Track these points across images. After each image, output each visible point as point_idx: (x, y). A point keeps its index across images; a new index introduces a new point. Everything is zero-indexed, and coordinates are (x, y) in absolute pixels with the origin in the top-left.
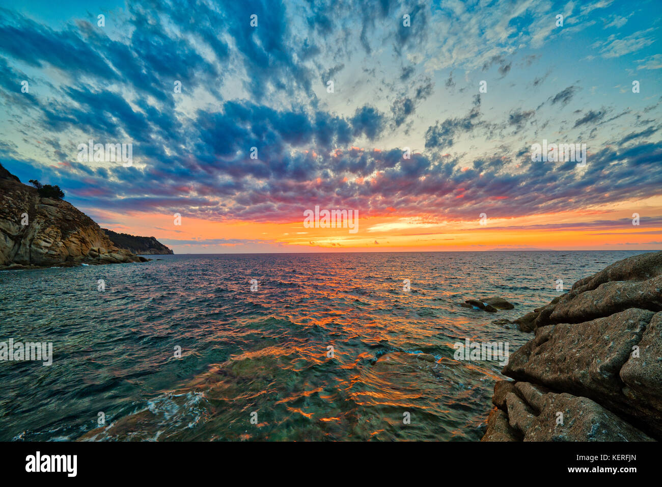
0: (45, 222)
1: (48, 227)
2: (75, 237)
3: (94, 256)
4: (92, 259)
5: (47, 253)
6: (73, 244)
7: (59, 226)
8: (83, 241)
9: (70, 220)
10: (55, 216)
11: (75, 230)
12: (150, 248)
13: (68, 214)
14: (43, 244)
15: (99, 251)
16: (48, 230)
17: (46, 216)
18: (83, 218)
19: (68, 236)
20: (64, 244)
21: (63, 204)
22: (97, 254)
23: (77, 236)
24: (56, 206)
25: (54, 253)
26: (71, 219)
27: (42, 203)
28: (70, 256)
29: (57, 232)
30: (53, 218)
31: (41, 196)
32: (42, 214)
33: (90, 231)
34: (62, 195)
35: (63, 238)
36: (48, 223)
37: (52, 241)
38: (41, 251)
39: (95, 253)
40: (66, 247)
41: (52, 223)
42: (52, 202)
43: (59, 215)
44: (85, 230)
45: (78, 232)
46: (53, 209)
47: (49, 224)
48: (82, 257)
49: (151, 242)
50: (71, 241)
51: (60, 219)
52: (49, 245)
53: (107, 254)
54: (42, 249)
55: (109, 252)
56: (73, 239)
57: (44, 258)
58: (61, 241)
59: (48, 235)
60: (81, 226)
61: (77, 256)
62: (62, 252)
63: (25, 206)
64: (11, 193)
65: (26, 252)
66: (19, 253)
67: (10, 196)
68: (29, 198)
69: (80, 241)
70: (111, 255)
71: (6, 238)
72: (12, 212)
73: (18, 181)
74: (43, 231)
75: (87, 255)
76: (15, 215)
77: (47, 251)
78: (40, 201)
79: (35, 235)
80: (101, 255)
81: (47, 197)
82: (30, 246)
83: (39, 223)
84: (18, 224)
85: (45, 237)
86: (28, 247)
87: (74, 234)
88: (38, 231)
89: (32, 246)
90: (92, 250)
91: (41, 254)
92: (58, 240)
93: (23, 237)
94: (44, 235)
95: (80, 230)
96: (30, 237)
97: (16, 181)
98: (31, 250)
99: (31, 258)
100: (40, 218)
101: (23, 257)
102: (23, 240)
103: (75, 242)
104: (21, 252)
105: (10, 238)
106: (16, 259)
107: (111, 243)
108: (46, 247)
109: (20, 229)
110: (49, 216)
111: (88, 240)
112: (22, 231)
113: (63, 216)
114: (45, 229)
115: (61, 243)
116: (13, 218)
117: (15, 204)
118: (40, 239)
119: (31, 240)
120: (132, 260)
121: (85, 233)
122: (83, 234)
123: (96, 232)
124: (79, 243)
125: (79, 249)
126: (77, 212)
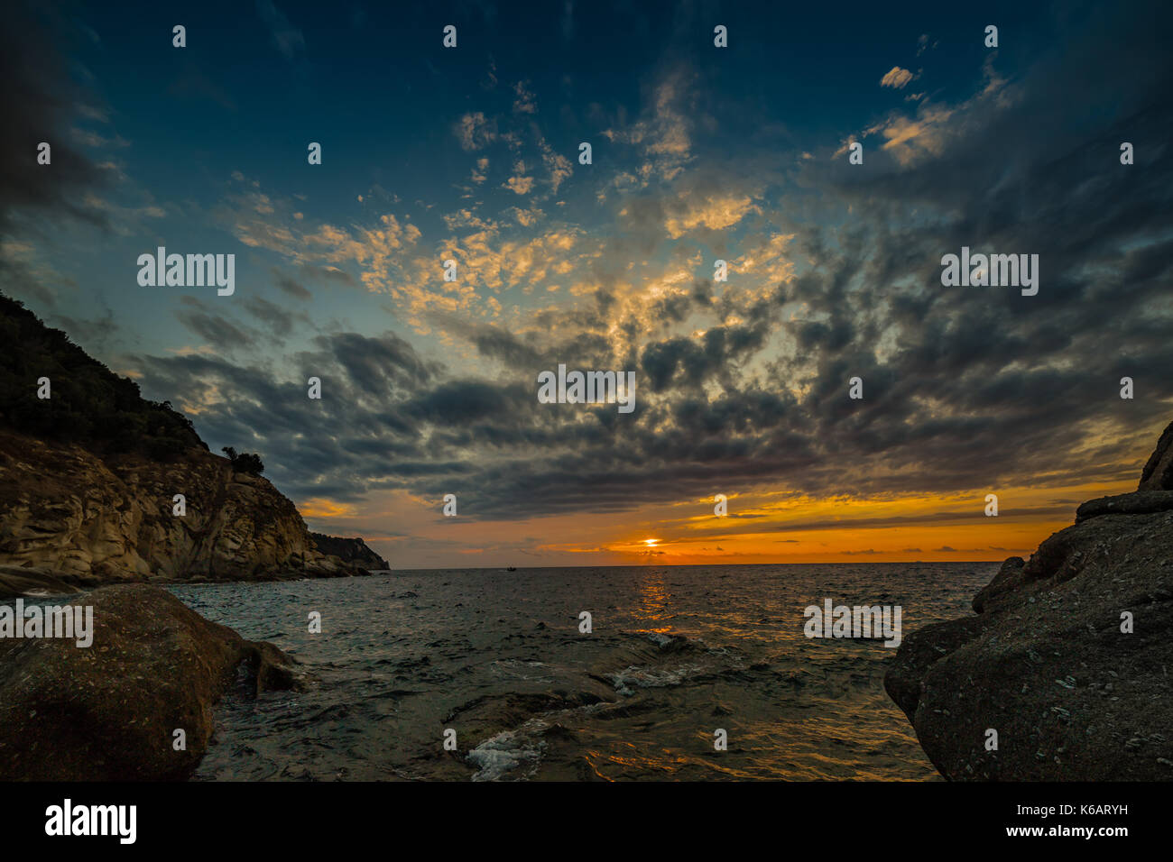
0: (236, 511)
1: (239, 518)
2: (272, 535)
3: (295, 565)
4: (293, 569)
5: (233, 560)
6: (268, 546)
7: (253, 515)
8: (279, 541)
9: (267, 507)
10: (250, 501)
11: (273, 522)
12: (353, 558)
13: (266, 498)
14: (231, 545)
15: (303, 557)
16: (240, 522)
17: (238, 501)
18: (284, 503)
19: (262, 532)
20: (256, 545)
21: (260, 483)
22: (301, 561)
23: (274, 533)
24: (252, 484)
25: (242, 560)
26: (269, 504)
27: (236, 481)
28: (260, 564)
29: (249, 526)
30: (246, 503)
31: (236, 471)
32: (233, 497)
33: (290, 524)
34: (261, 468)
35: (255, 536)
36: (241, 511)
37: (241, 540)
38: (226, 556)
39: (297, 559)
40: (259, 551)
41: (246, 513)
42: (248, 478)
43: (255, 499)
44: (284, 522)
45: (276, 526)
46: (249, 489)
47: (242, 514)
48: (276, 567)
49: (356, 546)
50: (263, 540)
51: (256, 505)
52: (236, 547)
53: (314, 563)
54: (227, 552)
55: (316, 559)
56: (268, 538)
57: (228, 568)
58: (252, 541)
59: (238, 530)
60: (281, 517)
61: (269, 565)
62: (251, 559)
63: (213, 486)
64: (199, 468)
65: (206, 558)
66: (198, 559)
67: (198, 472)
68: (219, 474)
69: (277, 541)
70: (319, 564)
71: (185, 536)
72: (199, 495)
73: (208, 450)
74: (232, 525)
75: (285, 563)
76: (202, 500)
77: (233, 556)
78: (233, 478)
79: (222, 530)
80: (306, 563)
81: (242, 472)
82: (213, 549)
83: (228, 512)
84: (203, 515)
85: (233, 534)
86: (210, 550)
87: (271, 529)
88: (225, 524)
89: (216, 548)
90: (295, 555)
91: (226, 561)
92: (249, 538)
93: (206, 533)
94: (233, 531)
95: (279, 522)
96: (214, 534)
97: (205, 451)
98: (212, 556)
99: (211, 568)
100: (230, 504)
101: (201, 566)
102: (205, 539)
103: (271, 542)
104: (201, 558)
105: (190, 535)
106: (192, 570)
107: (315, 545)
108: (233, 551)
109: (203, 521)
110: (242, 501)
111: (286, 538)
112: (206, 525)
113: (260, 501)
114: (234, 521)
115: (252, 544)
116: (198, 505)
117: (203, 483)
118: (228, 537)
119: (216, 539)
120: (347, 573)
121: (284, 527)
122: (281, 529)
123: (297, 526)
124: (275, 544)
125: (274, 553)
126: (277, 494)
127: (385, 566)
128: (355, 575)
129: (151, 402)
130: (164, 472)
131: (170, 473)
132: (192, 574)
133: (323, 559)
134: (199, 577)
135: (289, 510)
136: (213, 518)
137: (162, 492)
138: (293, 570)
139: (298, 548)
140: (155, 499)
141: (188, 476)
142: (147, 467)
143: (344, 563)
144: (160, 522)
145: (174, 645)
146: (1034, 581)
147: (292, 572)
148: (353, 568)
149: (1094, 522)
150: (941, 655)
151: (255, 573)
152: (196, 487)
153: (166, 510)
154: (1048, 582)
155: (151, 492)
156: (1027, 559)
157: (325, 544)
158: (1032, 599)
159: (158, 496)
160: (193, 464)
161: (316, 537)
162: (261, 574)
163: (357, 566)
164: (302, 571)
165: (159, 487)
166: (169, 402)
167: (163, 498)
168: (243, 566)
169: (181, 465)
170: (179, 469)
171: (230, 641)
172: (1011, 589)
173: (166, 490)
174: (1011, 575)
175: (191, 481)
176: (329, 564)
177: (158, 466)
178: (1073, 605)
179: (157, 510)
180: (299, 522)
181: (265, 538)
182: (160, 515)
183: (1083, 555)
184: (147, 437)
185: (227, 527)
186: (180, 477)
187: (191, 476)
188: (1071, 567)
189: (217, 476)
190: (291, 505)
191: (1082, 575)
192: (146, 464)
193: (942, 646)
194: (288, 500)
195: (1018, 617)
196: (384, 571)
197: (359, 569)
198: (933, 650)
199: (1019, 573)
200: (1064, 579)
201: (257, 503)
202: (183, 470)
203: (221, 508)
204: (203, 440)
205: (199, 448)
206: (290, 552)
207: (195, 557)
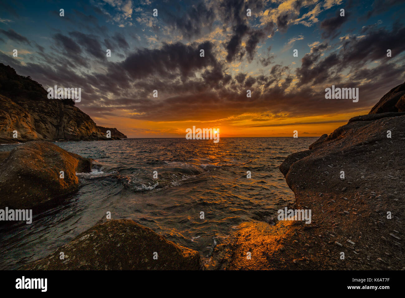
0: (68, 118)
1: (70, 120)
3: (95, 136)
4: (94, 137)
7: (75, 120)
8: (87, 128)
9: (80, 117)
10: (72, 115)
11: (83, 122)
12: (114, 134)
13: (78, 114)
14: (70, 129)
16: (71, 122)
17: (68, 115)
19: (80, 125)
21: (75, 109)
22: (96, 135)
24: (72, 109)
25: (75, 134)
26: (80, 116)
27: (66, 108)
28: (83, 136)
29: (75, 123)
30: (72, 116)
31: (64, 104)
32: (66, 113)
33: (90, 123)
34: (74, 103)
35: (78, 127)
36: (70, 119)
37: (73, 128)
40: (81, 132)
41: (72, 119)
42: (70, 107)
43: (74, 114)
45: (85, 124)
46: (71, 111)
48: (88, 137)
49: (114, 131)
50: (81, 128)
51: (75, 116)
53: (101, 136)
54: (69, 132)
56: (83, 127)
57: (71, 137)
59: (71, 125)
60: (85, 121)
61: (85, 136)
62: (78, 134)
63: (57, 109)
65: (62, 133)
67: (50, 104)
69: (86, 128)
70: (103, 136)
71: (52, 126)
72: (53, 113)
75: (91, 136)
76: (55, 114)
77: (72, 133)
78: (64, 107)
79: (65, 125)
80: (98, 135)
81: (67, 105)
82: (64, 131)
83: (66, 118)
84: (56, 119)
85: (70, 126)
87: (83, 124)
88: (66, 123)
90: (93, 133)
91: (70, 135)
92: (76, 128)
93: (60, 126)
94: (69, 125)
96: (63, 126)
98: (64, 133)
99: (65, 137)
100: (66, 116)
101: (61, 136)
102: (60, 128)
103: (84, 129)
105: (54, 126)
106: (58, 137)
107: (100, 130)
108: (71, 131)
109: (57, 121)
110: (70, 115)
111: (89, 128)
112: (59, 122)
114: (69, 122)
115: (78, 129)
116: (54, 116)
117: (53, 108)
118: (68, 127)
119: (64, 128)
120: (113, 139)
121: (88, 124)
122: (87, 124)
123: (92, 124)
124: (86, 129)
125: (86, 133)
126: (82, 113)
130: (37, 104)
131: (39, 104)
132: (59, 139)
134: (61, 140)
135: (88, 118)
136: (61, 120)
137: (38, 111)
139: (94, 130)
140: (37, 114)
141: (46, 105)
144: (41, 121)
146: (329, 140)
147: (93, 138)
148: (115, 137)
149: (353, 123)
150: (297, 160)
151: (81, 138)
152: (51, 110)
153: (42, 118)
154: (333, 141)
155: (34, 111)
156: (329, 134)
158: (328, 145)
160: (47, 101)
161: (100, 127)
162: (83, 139)
164: (97, 138)
165: (37, 109)
167: (40, 113)
168: (76, 136)
170: (42, 103)
172: (322, 143)
173: (40, 111)
175: (48, 107)
176: (106, 136)
177: (34, 102)
179: (39, 117)
180: (93, 122)
185: (67, 124)
186: (43, 106)
189: (58, 106)
194: (87, 115)
196: (125, 138)
197: (117, 138)
198: (295, 159)
199: (326, 139)
200: (338, 140)
201: (76, 116)
203: (63, 117)
206: (91, 132)
207: (58, 134)
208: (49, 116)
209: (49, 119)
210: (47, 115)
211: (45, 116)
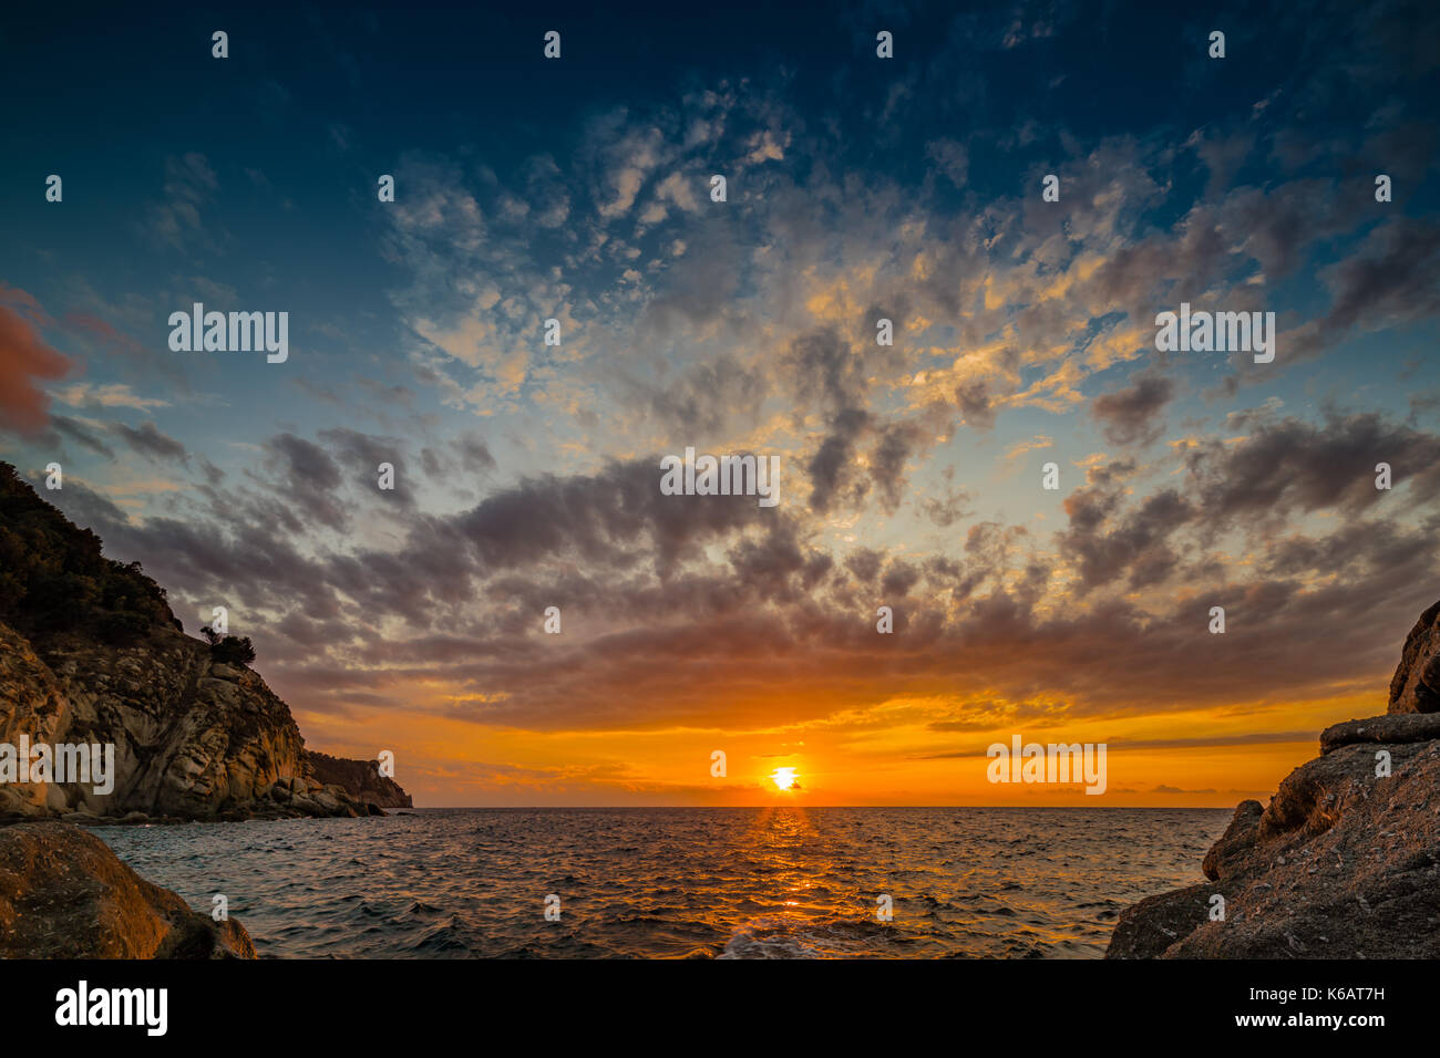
0: (207, 717)
1: (210, 726)
2: (252, 753)
3: (279, 798)
4: (275, 805)
5: (191, 789)
6: (244, 770)
7: (230, 724)
8: (263, 762)
9: (251, 713)
10: (228, 703)
11: (257, 734)
12: (362, 789)
13: (251, 700)
14: (192, 767)
15: (292, 787)
16: (210, 733)
17: (212, 704)
18: (277, 708)
19: (239, 748)
20: (227, 769)
21: (247, 678)
22: (288, 793)
23: (256, 751)
24: (235, 680)
25: (204, 790)
26: (255, 709)
27: (213, 675)
28: (231, 799)
29: (222, 740)
30: (223, 707)
31: (214, 661)
32: (205, 697)
33: (280, 739)
34: (251, 656)
35: (229, 754)
36: (214, 717)
37: (207, 760)
38: (182, 784)
39: (283, 790)
40: (230, 776)
41: (220, 720)
42: (231, 672)
43: (236, 701)
44: (272, 736)
45: (260, 740)
46: (230, 686)
47: (214, 722)
48: (252, 801)
49: (369, 772)
50: (240, 761)
51: (236, 709)
52: (199, 770)
53: (307, 796)
54: (184, 778)
55: (310, 791)
56: (247, 758)
57: (182, 802)
58: (223, 762)
59: (206, 746)
60: (268, 727)
61: (242, 798)
62: (217, 788)
63: (181, 682)
64: (166, 655)
65: (153, 786)
66: (140, 787)
67: (163, 660)
68: (191, 665)
69: (257, 762)
70: (313, 798)
71: (127, 753)
72: (157, 694)
73: (181, 629)
74: (198, 737)
75: (265, 796)
76: (161, 700)
77: (192, 784)
78: (210, 670)
79: (183, 745)
80: (294, 796)
81: (223, 662)
82: (164, 773)
83: (195, 718)
84: (158, 721)
85: (197, 751)
86: (160, 774)
87: (252, 745)
88: (188, 736)
89: (169, 772)
90: (281, 783)
91: (179, 791)
92: (219, 758)
93: (156, 750)
94: (198, 747)
95: (264, 734)
96: (170, 750)
97: (177, 631)
98: (162, 784)
99: (157, 801)
100: (199, 707)
101: (143, 797)
102: (155, 758)
103: (249, 764)
104: (144, 787)
105: (135, 751)
106: (129, 804)
107: (311, 769)
108: (193, 775)
109: (158, 730)
110: (218, 703)
111: (272, 759)
112: (161, 737)
113: (243, 704)
114: (203, 731)
115: (222, 766)
116: (154, 707)
117: (166, 677)
118: (189, 755)
119: (171, 758)
120: (352, 812)
121: (271, 742)
122: (267, 745)
123: (291, 740)
124: (255, 766)
125: (251, 781)
126: (268, 694)
127: (406, 802)
128: (363, 814)
129: (113, 563)
130: (115, 659)
131: (122, 662)
132: (127, 811)
133: (322, 791)
134: (137, 814)
135: (279, 717)
136: (172, 726)
137: (106, 687)
138: (278, 804)
139: (286, 772)
140: (94, 697)
141: (147, 666)
142: (91, 652)
143: (350, 798)
144: (94, 730)
145: (90, 921)
146: (1279, 834)
147: (273, 808)
148: (361, 805)
149: (1344, 754)
150: (1171, 941)
151: (220, 810)
152: (156, 684)
153: (106, 714)
154: (1297, 836)
155: (91, 687)
156: (1266, 805)
157: (325, 768)
158: (1281, 860)
159: (99, 694)
160: (157, 648)
161: (316, 758)
162: (227, 810)
163: (367, 801)
164: (288, 807)
165: (104, 682)
166: (138, 563)
167: (106, 696)
168: (204, 798)
169: (140, 650)
170: (137, 655)
171: (172, 913)
172: (1250, 845)
173: (114, 686)
174: (1247, 825)
175: (150, 673)
176: (328, 799)
177: (107, 651)
178: (1334, 868)
179: (95, 713)
180: (294, 736)
181: (242, 758)
182: (97, 721)
183: (1336, 798)
184: (100, 610)
185: (191, 741)
186: (135, 667)
187: (151, 667)
188: (1324, 815)
189: (188, 667)
190: (286, 709)
191: (1339, 825)
192: (91, 648)
193: (1171, 927)
194: (282, 703)
195: (1266, 885)
196: (403, 810)
197: (369, 805)
198: (1160, 933)
199: (1261, 824)
200: (1316, 833)
201: (238, 706)
202: (141, 658)
203: (185, 712)
204: (176, 616)
205: (170, 628)
206: (274, 779)
207: (137, 785)
208: (134, 706)
209: (132, 718)
210: (129, 705)
211: (121, 709)
